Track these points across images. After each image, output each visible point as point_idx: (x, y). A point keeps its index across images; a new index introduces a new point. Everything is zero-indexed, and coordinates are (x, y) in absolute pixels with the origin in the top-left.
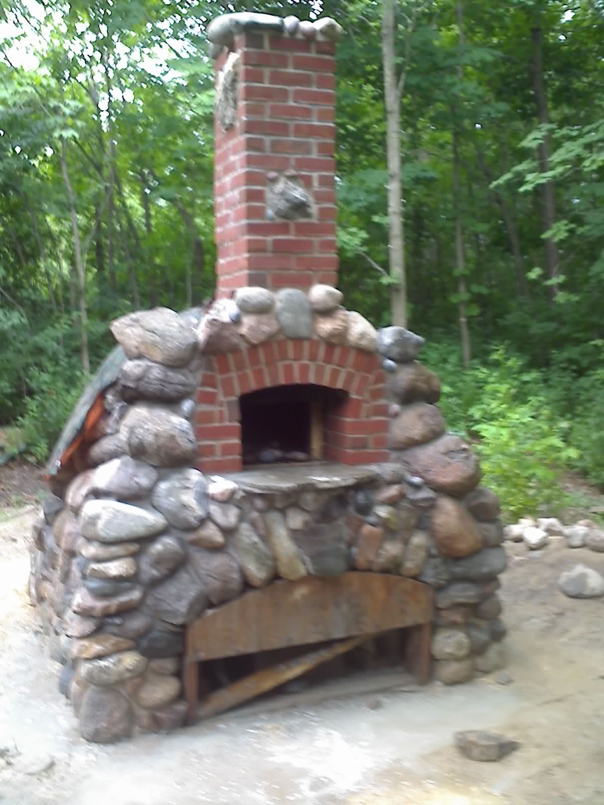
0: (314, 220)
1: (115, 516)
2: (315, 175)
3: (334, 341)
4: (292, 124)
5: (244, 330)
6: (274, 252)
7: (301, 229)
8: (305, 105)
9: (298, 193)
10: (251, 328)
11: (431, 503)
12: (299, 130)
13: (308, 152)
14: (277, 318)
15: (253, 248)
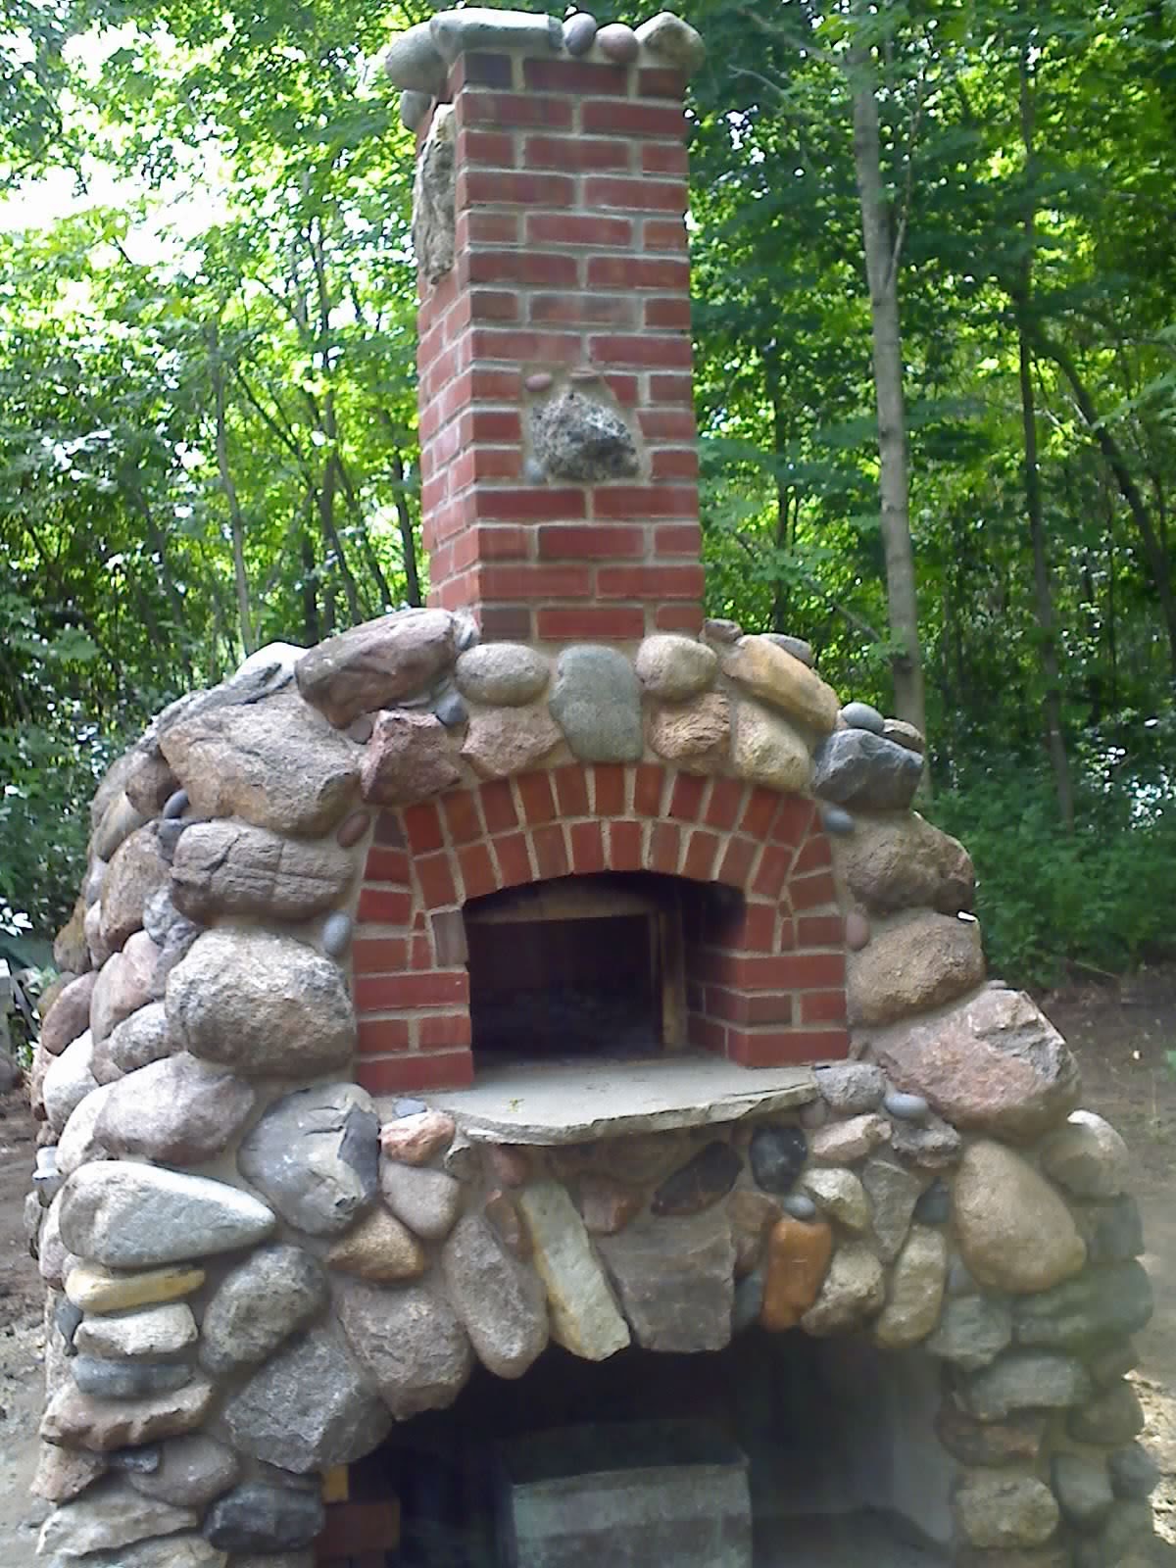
0: (645, 483)
1: (138, 1204)
2: (644, 377)
3: (698, 766)
4: (584, 259)
5: (471, 745)
6: (544, 556)
7: (609, 503)
8: (614, 214)
9: (602, 419)
10: (489, 740)
11: (952, 1158)
12: (600, 272)
13: (626, 322)
14: (555, 716)
15: (491, 549)
